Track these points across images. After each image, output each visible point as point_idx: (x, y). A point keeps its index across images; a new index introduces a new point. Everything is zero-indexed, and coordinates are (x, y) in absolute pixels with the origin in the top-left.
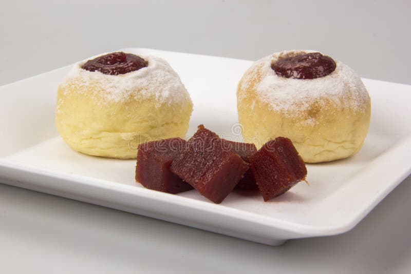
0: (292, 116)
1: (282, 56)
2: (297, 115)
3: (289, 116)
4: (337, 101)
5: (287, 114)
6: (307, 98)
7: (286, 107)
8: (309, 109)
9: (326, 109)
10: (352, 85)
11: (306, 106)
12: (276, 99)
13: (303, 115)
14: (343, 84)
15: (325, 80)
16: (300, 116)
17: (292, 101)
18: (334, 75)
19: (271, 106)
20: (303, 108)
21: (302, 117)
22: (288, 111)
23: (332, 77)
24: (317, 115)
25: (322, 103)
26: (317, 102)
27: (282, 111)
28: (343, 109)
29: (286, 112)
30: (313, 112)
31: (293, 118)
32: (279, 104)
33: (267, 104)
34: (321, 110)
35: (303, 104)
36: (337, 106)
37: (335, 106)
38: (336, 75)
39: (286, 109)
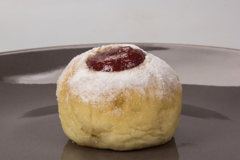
0: (99, 106)
1: (100, 51)
2: (104, 106)
3: (97, 107)
4: (142, 91)
5: (95, 104)
6: (113, 89)
7: (94, 98)
8: (115, 100)
9: (131, 99)
10: (158, 76)
11: (112, 97)
12: (85, 91)
13: (109, 106)
14: (149, 75)
15: (131, 72)
16: (107, 106)
17: (99, 92)
18: (141, 66)
19: (80, 98)
20: (110, 99)
21: (108, 107)
22: (95, 102)
23: (139, 69)
24: (123, 105)
25: (127, 94)
26: (122, 93)
27: (90, 102)
28: (148, 99)
29: (94, 103)
30: (119, 102)
31: (100, 108)
32: (88, 96)
33: (77, 96)
34: (126, 100)
35: (109, 95)
36: (142, 95)
37: (140, 96)
38: (143, 67)
39: (94, 100)
